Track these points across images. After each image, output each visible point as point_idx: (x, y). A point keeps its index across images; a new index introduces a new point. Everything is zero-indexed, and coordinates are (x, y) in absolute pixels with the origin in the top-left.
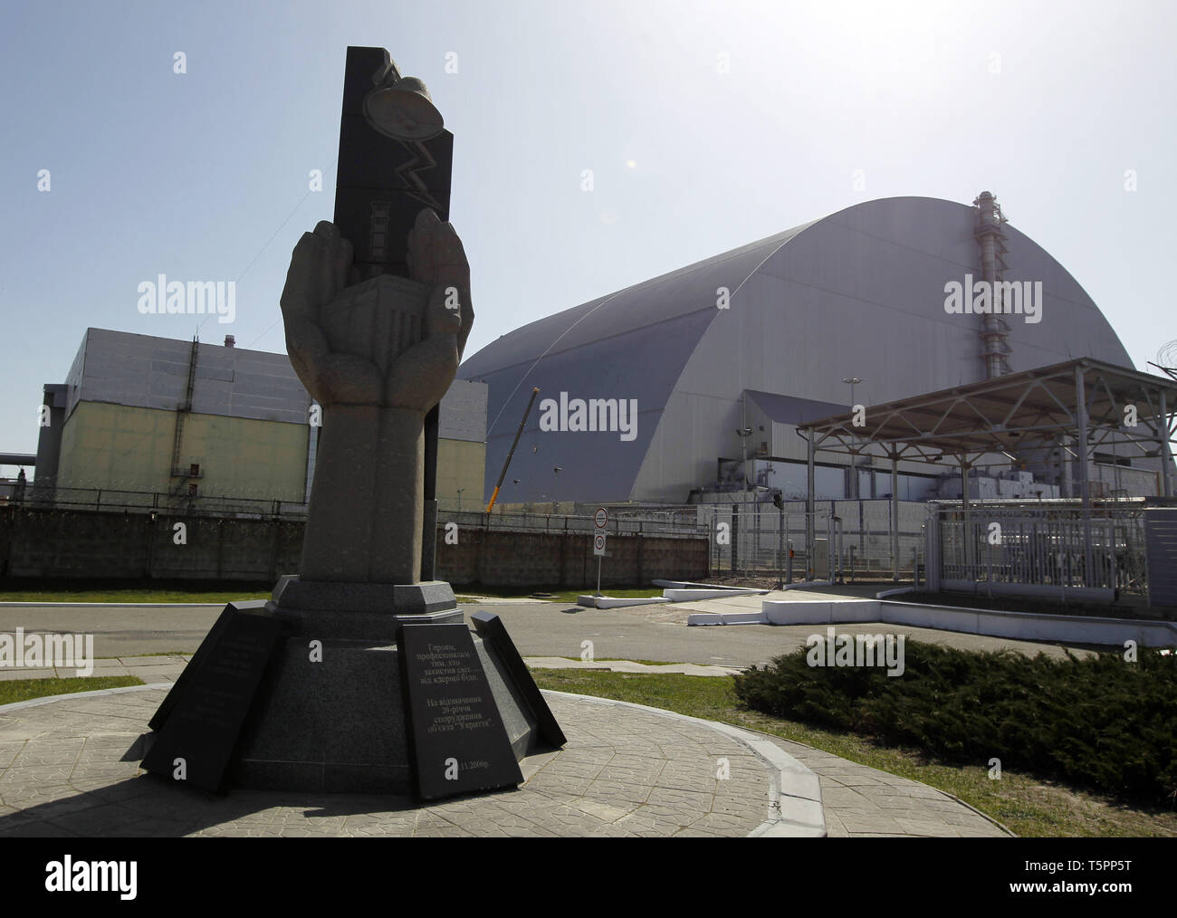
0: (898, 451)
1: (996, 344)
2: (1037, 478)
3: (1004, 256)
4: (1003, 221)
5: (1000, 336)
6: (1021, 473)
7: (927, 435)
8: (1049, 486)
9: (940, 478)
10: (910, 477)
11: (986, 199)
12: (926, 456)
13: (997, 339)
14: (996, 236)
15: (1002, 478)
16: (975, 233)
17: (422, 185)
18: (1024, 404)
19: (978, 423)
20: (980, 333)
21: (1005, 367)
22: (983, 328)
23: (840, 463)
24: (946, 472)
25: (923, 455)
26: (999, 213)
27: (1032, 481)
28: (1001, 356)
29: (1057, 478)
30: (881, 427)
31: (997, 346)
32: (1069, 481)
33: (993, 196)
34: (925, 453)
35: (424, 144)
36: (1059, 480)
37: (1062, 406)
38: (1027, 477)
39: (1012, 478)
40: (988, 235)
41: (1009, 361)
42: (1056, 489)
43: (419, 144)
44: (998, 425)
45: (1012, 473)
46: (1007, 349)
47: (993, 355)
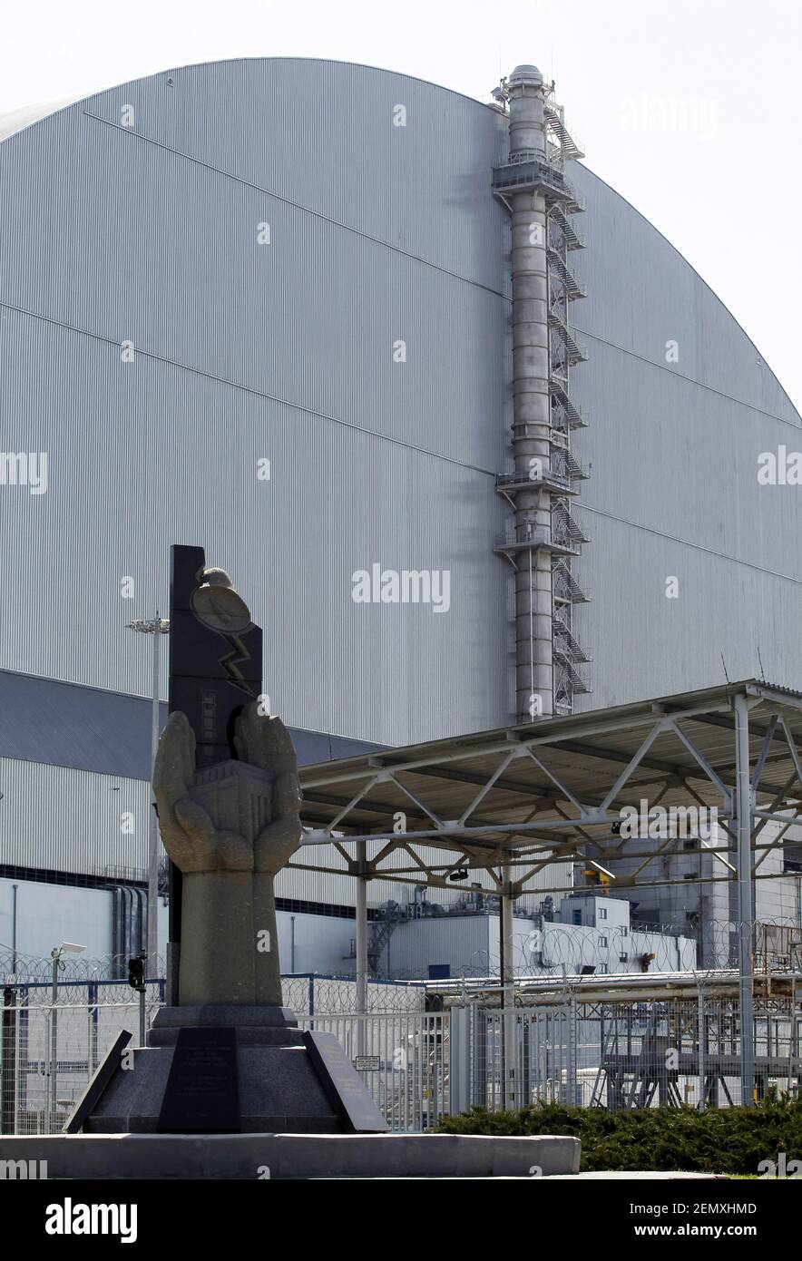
0: (370, 858)
1: (544, 518)
2: (643, 919)
3: (572, 260)
4: (571, 154)
5: (553, 494)
6: (601, 902)
7: (452, 826)
8: (670, 940)
9: (384, 919)
10: (299, 917)
11: (526, 86)
12: (428, 870)
13: (545, 502)
14: (550, 199)
15: (550, 918)
16: (497, 184)
17: (238, 674)
18: (646, 762)
19: (547, 796)
20: (501, 481)
21: (565, 588)
22: (509, 471)
23: (99, 873)
24: (399, 899)
25: (422, 868)
26: (561, 132)
27: (627, 923)
28: (555, 555)
29: (690, 916)
30: (355, 802)
31: (544, 525)
32: (721, 925)
33: (547, 81)
34: (427, 864)
35: (240, 637)
36: (696, 924)
37: (704, 766)
38: (616, 911)
39: (577, 919)
40: (530, 192)
41: (578, 569)
42: (688, 946)
43: (235, 637)
44: (593, 810)
45: (579, 904)
46: (573, 535)
47: (535, 549)
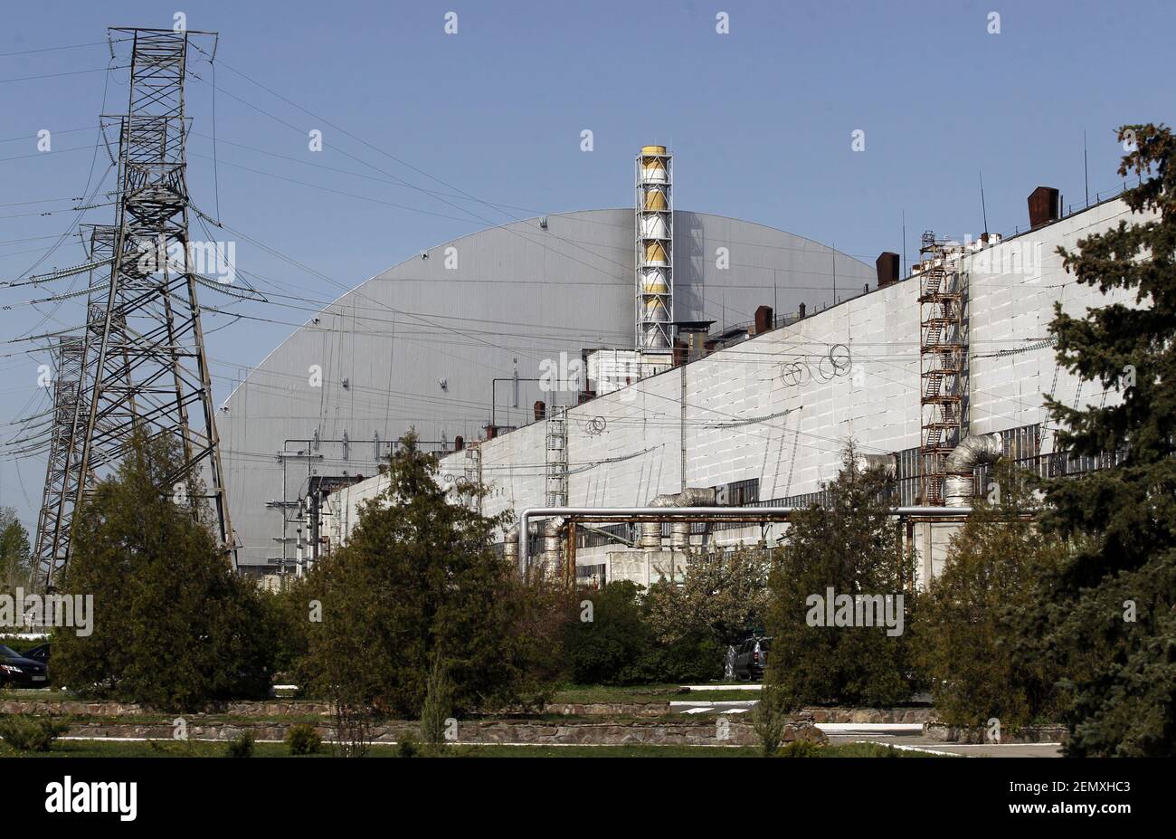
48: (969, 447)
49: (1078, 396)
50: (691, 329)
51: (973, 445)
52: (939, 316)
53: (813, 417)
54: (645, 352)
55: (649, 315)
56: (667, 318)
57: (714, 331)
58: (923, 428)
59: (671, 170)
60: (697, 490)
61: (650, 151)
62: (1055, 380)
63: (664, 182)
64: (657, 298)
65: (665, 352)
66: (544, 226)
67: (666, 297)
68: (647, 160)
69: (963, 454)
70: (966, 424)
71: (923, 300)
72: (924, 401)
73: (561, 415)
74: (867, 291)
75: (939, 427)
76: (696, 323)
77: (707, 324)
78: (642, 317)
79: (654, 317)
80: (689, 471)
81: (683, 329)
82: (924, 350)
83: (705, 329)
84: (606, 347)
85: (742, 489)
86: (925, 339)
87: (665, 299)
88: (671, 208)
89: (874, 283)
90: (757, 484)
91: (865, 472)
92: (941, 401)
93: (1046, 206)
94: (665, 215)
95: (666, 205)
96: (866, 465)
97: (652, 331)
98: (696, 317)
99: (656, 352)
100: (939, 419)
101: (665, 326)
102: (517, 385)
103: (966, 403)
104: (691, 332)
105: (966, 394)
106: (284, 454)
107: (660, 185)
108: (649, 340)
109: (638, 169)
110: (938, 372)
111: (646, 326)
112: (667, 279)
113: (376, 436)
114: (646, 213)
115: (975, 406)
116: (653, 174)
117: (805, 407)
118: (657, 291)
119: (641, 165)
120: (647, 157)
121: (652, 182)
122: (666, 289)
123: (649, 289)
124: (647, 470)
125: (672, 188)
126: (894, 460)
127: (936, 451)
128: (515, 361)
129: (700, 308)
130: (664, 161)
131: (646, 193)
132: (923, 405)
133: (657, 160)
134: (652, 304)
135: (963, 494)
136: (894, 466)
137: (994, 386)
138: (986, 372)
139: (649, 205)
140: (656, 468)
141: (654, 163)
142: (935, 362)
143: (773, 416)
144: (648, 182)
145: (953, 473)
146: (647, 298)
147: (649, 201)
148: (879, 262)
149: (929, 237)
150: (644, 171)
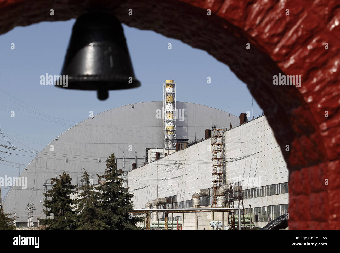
48: (223, 188)
49: (250, 173)
50: (182, 141)
51: (225, 187)
52: (216, 149)
53: (189, 177)
54: (167, 149)
55: (168, 137)
56: (174, 137)
57: (189, 142)
58: (212, 182)
59: (175, 88)
60: (160, 199)
61: (168, 82)
62: (245, 169)
63: (173, 92)
64: (171, 131)
65: (174, 149)
66: (133, 107)
67: (174, 130)
68: (167, 85)
69: (222, 190)
70: (225, 180)
71: (212, 145)
72: (213, 174)
73: (126, 174)
74: (203, 140)
75: (217, 182)
76: (185, 139)
77: (187, 140)
78: (166, 137)
79: (170, 137)
80: (159, 193)
81: (179, 141)
82: (213, 159)
83: (187, 141)
84: (154, 148)
85: (172, 198)
86: (213, 156)
87: (173, 131)
88: (175, 100)
89: (204, 138)
90: (176, 197)
91: (200, 194)
92: (217, 174)
93: (243, 118)
94: (173, 103)
95: (173, 100)
96: (200, 192)
97: (169, 142)
98: (185, 138)
99: (171, 149)
100: (216, 179)
101: (174, 140)
102: (124, 160)
103: (224, 174)
104: (181, 142)
105: (225, 172)
106: (46, 184)
107: (171, 93)
108: (168, 145)
109: (164, 88)
110: (216, 166)
111: (167, 140)
112: (174, 125)
113: (77, 178)
114: (167, 103)
115: (227, 175)
116: (169, 89)
117: (187, 174)
118: (170, 129)
119: (165, 87)
120: (167, 84)
121: (169, 92)
122: (174, 128)
123: (168, 128)
124: (148, 192)
125: (175, 94)
126: (208, 191)
127: (215, 189)
128: (124, 153)
129: (186, 134)
130: (173, 85)
131: (167, 96)
132: (212, 175)
133: (170, 85)
134: (169, 133)
135: (222, 201)
136: (209, 192)
137: (231, 170)
138: (229, 166)
139: (168, 100)
140: (151, 191)
141: (170, 86)
142: (216, 163)
143: (180, 176)
144: (168, 92)
145: (219, 195)
146: (167, 131)
147: (168, 99)
148: (206, 132)
149: (214, 126)
150: (166, 88)
